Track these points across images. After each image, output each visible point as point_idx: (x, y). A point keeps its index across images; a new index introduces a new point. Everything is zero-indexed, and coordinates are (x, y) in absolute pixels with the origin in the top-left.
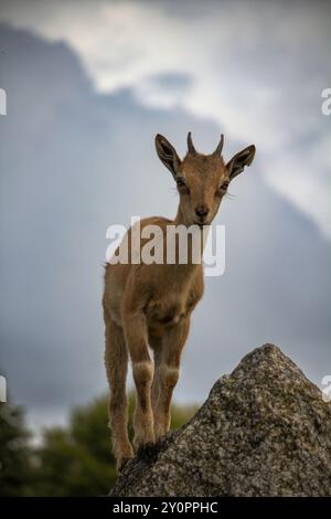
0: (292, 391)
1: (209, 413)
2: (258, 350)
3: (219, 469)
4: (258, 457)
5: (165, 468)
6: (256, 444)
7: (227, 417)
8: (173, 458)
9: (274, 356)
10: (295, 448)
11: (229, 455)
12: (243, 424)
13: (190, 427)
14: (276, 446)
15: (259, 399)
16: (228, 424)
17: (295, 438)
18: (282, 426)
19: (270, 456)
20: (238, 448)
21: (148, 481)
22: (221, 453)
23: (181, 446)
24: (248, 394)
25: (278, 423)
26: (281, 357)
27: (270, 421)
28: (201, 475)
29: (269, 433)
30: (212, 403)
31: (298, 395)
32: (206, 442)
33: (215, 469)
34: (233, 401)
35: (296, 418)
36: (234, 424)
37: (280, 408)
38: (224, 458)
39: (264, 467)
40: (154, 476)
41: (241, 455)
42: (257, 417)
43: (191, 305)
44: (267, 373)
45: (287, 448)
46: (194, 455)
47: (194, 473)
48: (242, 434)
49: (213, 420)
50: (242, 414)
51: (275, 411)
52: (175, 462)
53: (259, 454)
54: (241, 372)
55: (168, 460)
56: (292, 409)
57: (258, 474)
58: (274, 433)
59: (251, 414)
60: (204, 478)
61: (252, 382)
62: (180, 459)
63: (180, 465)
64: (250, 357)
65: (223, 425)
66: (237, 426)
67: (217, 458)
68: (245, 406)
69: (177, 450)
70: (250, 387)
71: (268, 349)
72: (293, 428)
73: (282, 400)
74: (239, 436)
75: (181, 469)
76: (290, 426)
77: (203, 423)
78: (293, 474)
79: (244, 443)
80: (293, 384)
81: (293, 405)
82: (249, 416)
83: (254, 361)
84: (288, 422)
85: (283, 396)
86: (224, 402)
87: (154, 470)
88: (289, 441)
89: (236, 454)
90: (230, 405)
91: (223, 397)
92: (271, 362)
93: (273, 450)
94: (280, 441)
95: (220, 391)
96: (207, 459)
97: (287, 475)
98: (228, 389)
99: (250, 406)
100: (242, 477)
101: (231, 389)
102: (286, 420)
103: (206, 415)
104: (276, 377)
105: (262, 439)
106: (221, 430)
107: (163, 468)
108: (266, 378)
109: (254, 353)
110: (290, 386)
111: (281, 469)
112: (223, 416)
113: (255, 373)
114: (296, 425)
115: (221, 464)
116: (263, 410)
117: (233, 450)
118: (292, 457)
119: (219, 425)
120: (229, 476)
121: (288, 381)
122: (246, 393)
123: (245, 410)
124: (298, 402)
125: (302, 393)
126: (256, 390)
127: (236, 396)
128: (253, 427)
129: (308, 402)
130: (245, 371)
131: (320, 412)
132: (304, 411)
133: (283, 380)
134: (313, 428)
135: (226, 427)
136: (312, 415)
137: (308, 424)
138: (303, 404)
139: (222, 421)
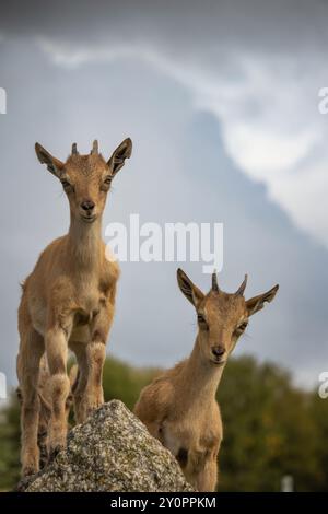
0: (134, 446)
1: (57, 467)
2: (105, 407)
7: (73, 471)
9: (119, 412)
12: (88, 478)
13: (38, 480)
15: (103, 454)
16: (73, 478)
18: (123, 480)
24: (93, 449)
25: (120, 477)
26: (125, 413)
27: (113, 475)
29: (111, 486)
31: (140, 450)
34: (79, 455)
35: (137, 472)
36: (80, 477)
37: (122, 463)
42: (101, 471)
44: (111, 428)
49: (60, 473)
50: (87, 468)
51: (117, 465)
54: (89, 427)
56: (134, 464)
58: (116, 487)
59: (96, 468)
61: (97, 437)
64: (97, 412)
65: (69, 478)
66: (82, 480)
68: (91, 461)
70: (95, 442)
71: (114, 405)
72: (134, 482)
73: (124, 455)
76: (131, 480)
77: (51, 476)
80: (135, 439)
81: (134, 460)
82: (94, 470)
83: (101, 416)
84: (129, 477)
85: (126, 451)
86: (72, 456)
90: (77, 459)
91: (70, 451)
92: (115, 419)
98: (76, 443)
99: (95, 461)
101: (78, 444)
102: (127, 474)
103: (53, 469)
104: (120, 433)
106: (67, 483)
108: (110, 434)
109: (101, 408)
110: (132, 442)
112: (70, 470)
113: (100, 428)
114: (137, 479)
116: (106, 464)
119: (65, 478)
121: (131, 437)
122: (91, 448)
123: (89, 465)
124: (139, 458)
125: (143, 448)
126: (101, 446)
127: (82, 451)
128: (96, 480)
129: (148, 457)
130: (92, 426)
131: (159, 467)
132: (145, 465)
133: (127, 436)
134: (153, 482)
135: (72, 481)
136: (152, 470)
137: (148, 478)
138: (144, 459)
139: (68, 474)
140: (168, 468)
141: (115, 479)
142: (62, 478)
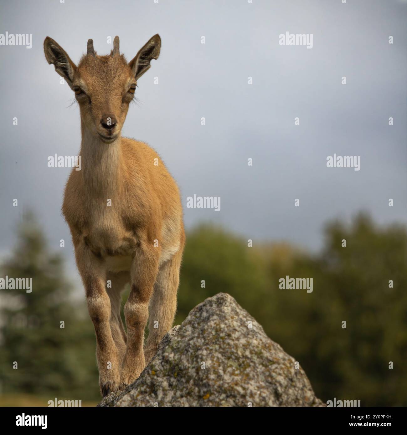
0: (247, 353)
1: (149, 380)
2: (210, 301)
7: (170, 385)
9: (227, 309)
12: (189, 394)
15: (208, 363)
16: (171, 394)
18: (234, 397)
24: (195, 357)
25: (230, 393)
26: (236, 310)
27: (222, 389)
29: (219, 404)
30: (152, 368)
31: (255, 358)
34: (177, 365)
35: (252, 386)
36: (178, 393)
37: (232, 374)
42: (205, 385)
44: (218, 330)
49: (153, 389)
50: (188, 382)
51: (227, 377)
56: (247, 375)
59: (198, 383)
61: (200, 342)
64: (199, 309)
65: (165, 395)
66: (182, 397)
68: (192, 372)
70: (197, 349)
71: (220, 300)
72: (248, 398)
73: (235, 365)
76: (244, 396)
77: (141, 393)
80: (249, 344)
81: (248, 370)
82: (196, 384)
83: (205, 314)
84: (242, 392)
85: (237, 359)
86: (168, 367)
90: (174, 371)
91: (165, 360)
92: (223, 318)
98: (172, 350)
101: (176, 350)
102: (240, 389)
104: (229, 335)
108: (217, 337)
109: (204, 305)
110: (245, 347)
112: (165, 384)
113: (203, 331)
114: (252, 395)
116: (212, 376)
119: (160, 395)
121: (243, 341)
122: (192, 356)
123: (190, 378)
124: (255, 367)
125: (260, 355)
126: (205, 352)
127: (180, 360)
128: (200, 397)
129: (266, 366)
130: (193, 327)
131: (280, 379)
132: (262, 377)
133: (238, 339)
135: (169, 398)
136: (271, 382)
137: (266, 393)
138: (260, 369)
139: (164, 390)
140: (292, 380)
141: (223, 396)
142: (156, 395)
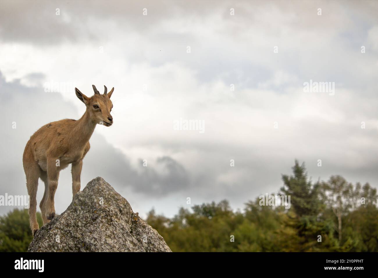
0: (109, 197)
1: (74, 208)
2: (94, 180)
3: (79, 231)
4: (96, 225)
5: (56, 231)
6: (94, 220)
7: (82, 209)
8: (59, 227)
9: (101, 182)
10: (112, 221)
11: (83, 225)
12: (89, 211)
13: (66, 213)
14: (103, 220)
15: (96, 200)
16: (82, 212)
17: (112, 216)
18: (106, 212)
19: (101, 225)
20: (87, 222)
21: (48, 237)
22: (80, 224)
23: (62, 222)
24: (91, 198)
25: (104, 210)
26: (104, 182)
27: (100, 210)
28: (71, 234)
29: (100, 215)
30: (75, 203)
31: (112, 198)
32: (73, 220)
33: (77, 231)
34: (84, 202)
35: (112, 208)
36: (85, 211)
38: (82, 226)
39: (98, 229)
40: (51, 235)
41: (88, 225)
42: (95, 208)
43: (85, 154)
44: (99, 189)
45: (108, 221)
46: (68, 225)
47: (68, 233)
48: (88, 216)
49: (75, 210)
50: (88, 207)
51: (102, 205)
52: (60, 228)
53: (96, 224)
54: (87, 189)
55: (57, 228)
56: (110, 204)
57: (96, 233)
58: (102, 215)
59: (92, 207)
60: (73, 235)
61: (92, 193)
62: (62, 227)
63: (62, 230)
64: (90, 183)
65: (80, 212)
66: (86, 212)
67: (78, 226)
68: (90, 204)
69: (60, 223)
70: (91, 196)
71: (98, 179)
72: (110, 212)
74: (87, 217)
75: (62, 232)
76: (109, 212)
77: (71, 212)
78: (111, 232)
79: (89, 219)
80: (110, 193)
81: (110, 202)
83: (93, 184)
84: (108, 210)
86: (80, 202)
87: (51, 232)
88: (109, 218)
89: (86, 224)
90: (83, 204)
91: (80, 200)
92: (100, 185)
93: (102, 222)
94: (105, 218)
95: (78, 198)
96: (74, 227)
97: (109, 233)
98: (82, 197)
99: (92, 204)
100: (89, 234)
101: (83, 197)
102: (107, 209)
103: (72, 208)
104: (103, 191)
105: (97, 218)
106: (79, 214)
107: (54, 231)
108: (98, 191)
109: (92, 181)
110: (108, 195)
111: (106, 230)
112: (80, 208)
113: (93, 189)
114: (112, 211)
115: (80, 229)
116: (97, 205)
117: (85, 223)
118: (110, 225)
119: (78, 212)
120: (84, 234)
121: (108, 193)
122: (89, 198)
123: (89, 206)
124: (112, 201)
125: (114, 197)
126: (94, 197)
127: (85, 200)
128: (93, 212)
129: (116, 201)
130: (89, 189)
131: (122, 205)
132: (115, 205)
133: (106, 192)
134: (119, 212)
135: (82, 213)
136: (118, 206)
137: (117, 210)
138: (114, 202)
139: (79, 210)
140: (125, 206)
141: (102, 211)
142: (77, 212)
